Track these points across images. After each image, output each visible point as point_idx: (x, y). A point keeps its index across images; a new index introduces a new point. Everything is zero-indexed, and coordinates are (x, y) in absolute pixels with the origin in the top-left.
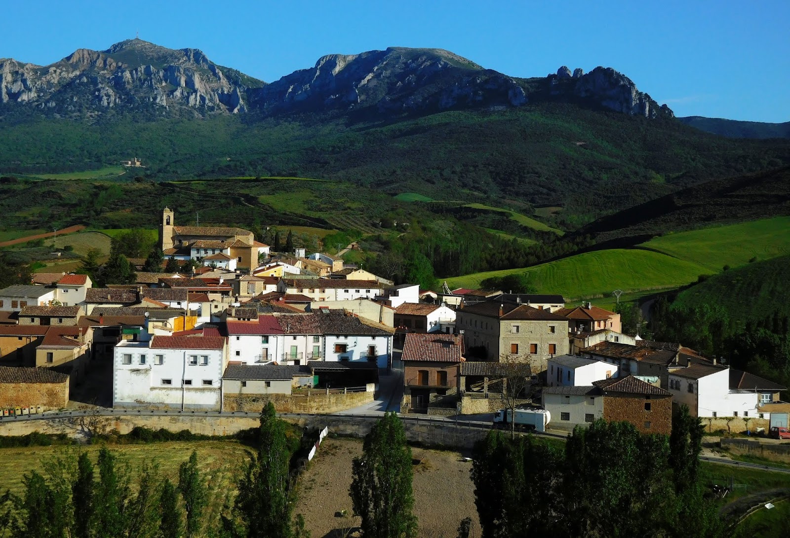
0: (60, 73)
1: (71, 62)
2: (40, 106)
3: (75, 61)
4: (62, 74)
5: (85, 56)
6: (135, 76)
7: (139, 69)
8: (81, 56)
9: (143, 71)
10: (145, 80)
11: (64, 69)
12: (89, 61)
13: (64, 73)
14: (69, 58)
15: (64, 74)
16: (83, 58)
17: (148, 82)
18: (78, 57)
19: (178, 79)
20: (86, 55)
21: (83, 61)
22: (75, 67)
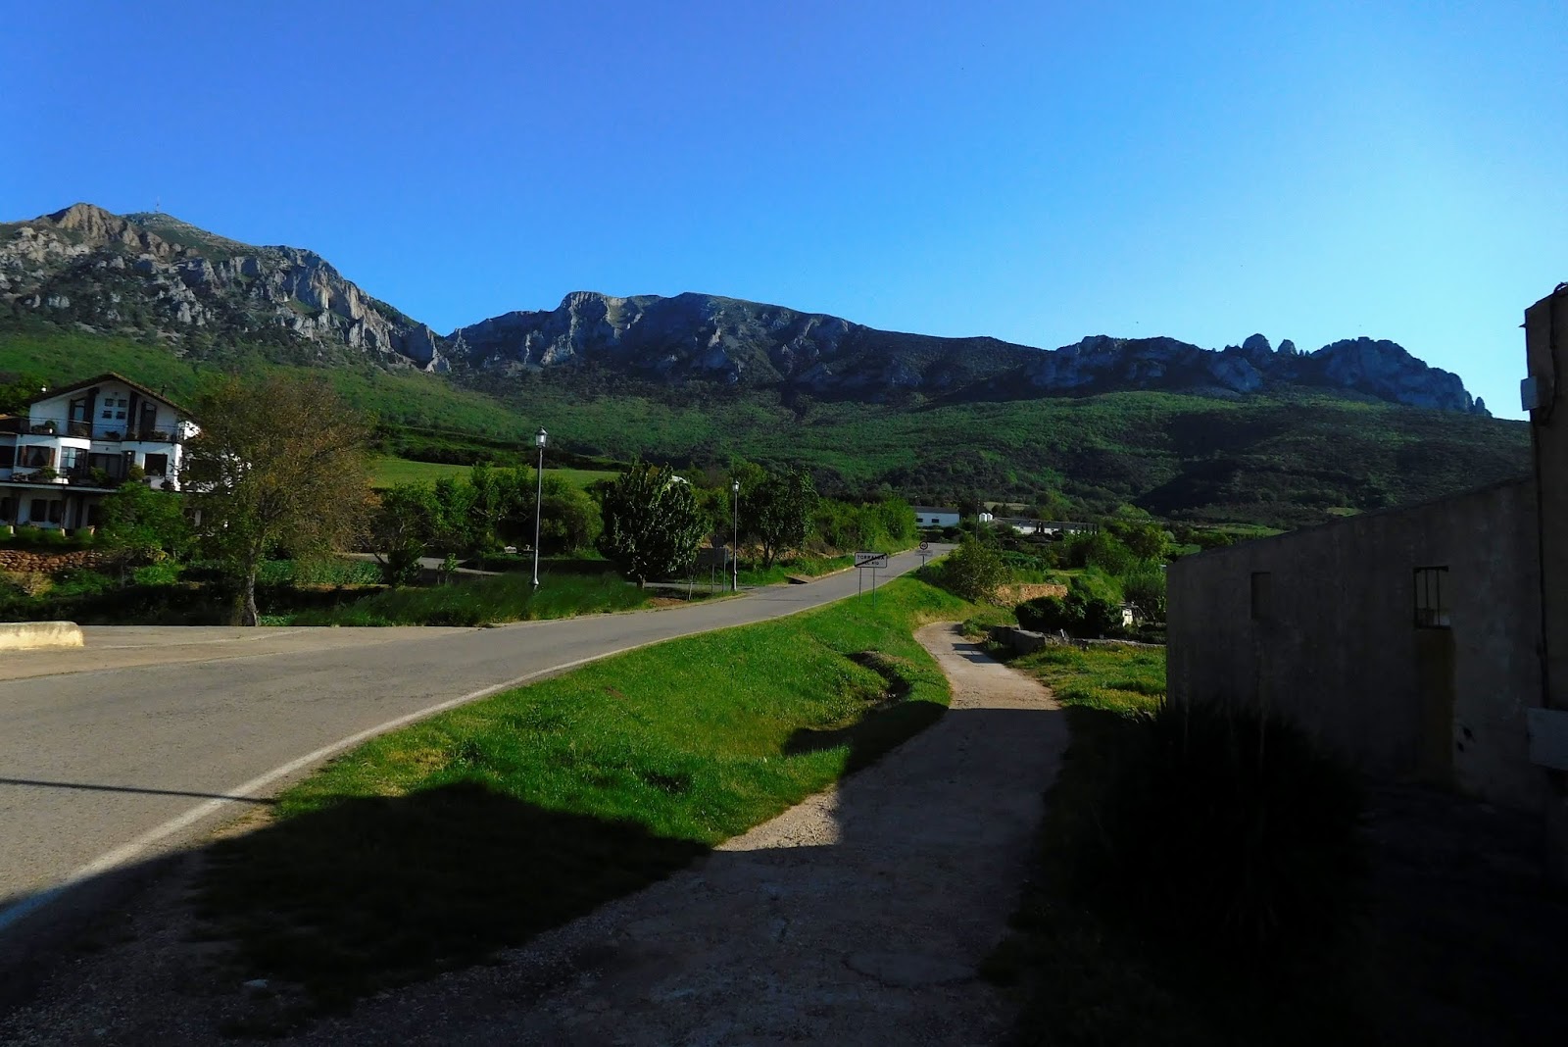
0: (47, 244)
1: (61, 225)
2: (29, 302)
3: (70, 225)
4: (51, 245)
5: (94, 219)
6: (223, 274)
7: (232, 262)
8: (85, 217)
9: (239, 269)
10: (250, 286)
11: (55, 237)
12: (103, 232)
13: (55, 244)
14: (57, 217)
15: (56, 246)
16: (90, 221)
17: (258, 288)
18: (78, 218)
19: (316, 294)
20: (96, 218)
21: (90, 229)
22: (74, 236)
